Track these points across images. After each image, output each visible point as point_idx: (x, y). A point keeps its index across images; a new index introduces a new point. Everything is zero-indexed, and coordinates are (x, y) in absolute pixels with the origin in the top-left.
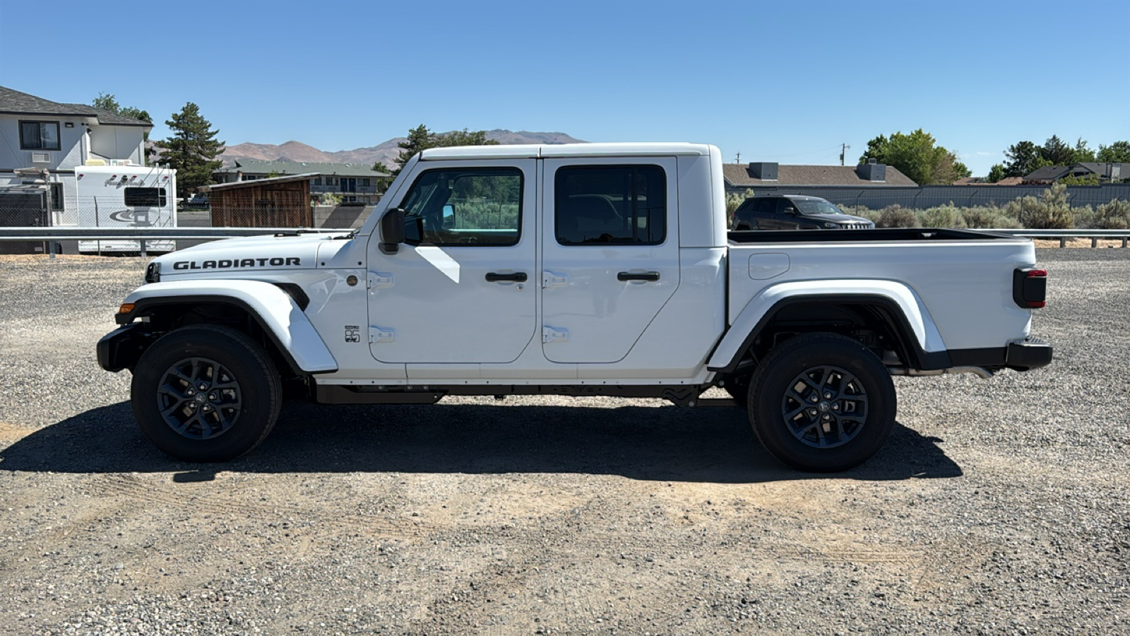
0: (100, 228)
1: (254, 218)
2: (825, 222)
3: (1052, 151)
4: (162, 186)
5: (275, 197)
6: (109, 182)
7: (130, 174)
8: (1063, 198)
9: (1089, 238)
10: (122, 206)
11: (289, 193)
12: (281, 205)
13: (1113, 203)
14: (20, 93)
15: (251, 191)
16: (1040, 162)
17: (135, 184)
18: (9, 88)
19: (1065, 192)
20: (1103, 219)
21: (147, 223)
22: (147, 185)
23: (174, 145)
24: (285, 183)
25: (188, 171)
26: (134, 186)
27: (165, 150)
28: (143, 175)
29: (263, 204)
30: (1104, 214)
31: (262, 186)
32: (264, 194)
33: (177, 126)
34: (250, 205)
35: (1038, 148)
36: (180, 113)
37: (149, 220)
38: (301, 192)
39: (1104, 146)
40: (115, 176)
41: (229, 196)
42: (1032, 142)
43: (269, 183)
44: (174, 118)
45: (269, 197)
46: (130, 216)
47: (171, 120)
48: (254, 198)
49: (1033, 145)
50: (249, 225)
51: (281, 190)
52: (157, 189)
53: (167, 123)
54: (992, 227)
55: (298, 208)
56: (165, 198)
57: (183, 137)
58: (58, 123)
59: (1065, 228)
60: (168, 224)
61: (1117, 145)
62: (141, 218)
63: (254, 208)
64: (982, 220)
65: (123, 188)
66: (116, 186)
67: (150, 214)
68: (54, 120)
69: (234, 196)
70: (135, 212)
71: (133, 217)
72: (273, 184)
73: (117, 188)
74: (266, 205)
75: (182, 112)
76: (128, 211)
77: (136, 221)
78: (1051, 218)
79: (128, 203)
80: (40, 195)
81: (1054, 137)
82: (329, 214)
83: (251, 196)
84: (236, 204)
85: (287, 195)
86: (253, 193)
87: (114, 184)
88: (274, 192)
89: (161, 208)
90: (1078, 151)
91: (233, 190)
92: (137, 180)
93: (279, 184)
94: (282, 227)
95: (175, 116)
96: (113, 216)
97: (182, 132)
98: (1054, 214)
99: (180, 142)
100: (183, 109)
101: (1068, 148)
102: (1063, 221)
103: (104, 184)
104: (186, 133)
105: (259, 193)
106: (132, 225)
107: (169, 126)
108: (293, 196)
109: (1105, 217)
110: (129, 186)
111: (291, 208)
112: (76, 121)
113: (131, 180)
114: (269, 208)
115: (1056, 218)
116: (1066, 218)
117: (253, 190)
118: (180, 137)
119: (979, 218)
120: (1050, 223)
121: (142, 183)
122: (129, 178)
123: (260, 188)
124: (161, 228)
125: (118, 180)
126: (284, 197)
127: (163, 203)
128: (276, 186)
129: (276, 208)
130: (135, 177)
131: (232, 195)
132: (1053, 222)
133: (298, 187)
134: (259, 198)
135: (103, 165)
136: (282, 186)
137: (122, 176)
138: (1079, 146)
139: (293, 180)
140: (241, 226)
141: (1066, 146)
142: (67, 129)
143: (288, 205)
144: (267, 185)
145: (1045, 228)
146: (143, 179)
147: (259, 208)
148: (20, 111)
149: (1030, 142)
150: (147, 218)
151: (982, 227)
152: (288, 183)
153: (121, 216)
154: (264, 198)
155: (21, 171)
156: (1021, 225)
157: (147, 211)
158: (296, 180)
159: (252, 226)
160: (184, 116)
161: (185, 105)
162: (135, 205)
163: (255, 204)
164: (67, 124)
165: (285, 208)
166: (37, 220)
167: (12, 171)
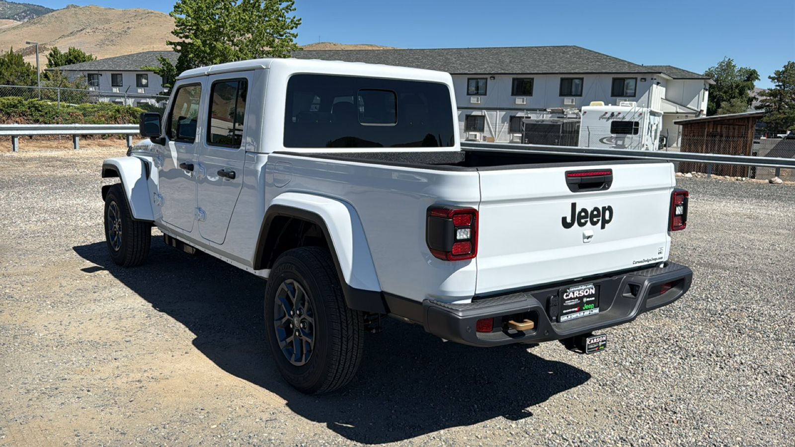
0: (590, 148)
1: (704, 146)
4: (636, 120)
5: (724, 130)
6: (602, 117)
7: (616, 112)
10: (609, 134)
11: (737, 127)
12: (728, 137)
14: (620, 60)
15: (704, 125)
17: (619, 118)
18: (615, 57)
21: (623, 146)
22: (627, 119)
23: (773, 93)
24: (734, 119)
25: (780, 113)
26: (618, 120)
27: (764, 98)
28: (625, 112)
29: (713, 136)
31: (714, 121)
32: (715, 128)
33: (778, 79)
34: (703, 136)
36: (781, 69)
37: (625, 144)
38: (747, 126)
40: (606, 113)
41: (688, 128)
43: (719, 119)
44: (775, 74)
45: (719, 130)
46: (613, 141)
47: (773, 75)
48: (707, 129)
50: (700, 150)
51: (729, 125)
52: (632, 122)
53: (770, 77)
55: (742, 139)
56: (638, 129)
57: (781, 88)
58: (636, 79)
60: (637, 148)
62: (620, 143)
63: (705, 138)
65: (611, 121)
66: (606, 120)
67: (626, 139)
68: (634, 77)
69: (691, 128)
70: (616, 138)
71: (614, 142)
72: (724, 120)
73: (607, 121)
74: (715, 136)
75: (784, 69)
76: (612, 137)
77: (616, 144)
79: (613, 131)
80: (560, 125)
82: (774, 145)
83: (705, 129)
84: (692, 135)
85: (734, 129)
86: (706, 126)
87: (605, 118)
88: (723, 126)
89: (633, 136)
91: (691, 124)
92: (620, 116)
93: (729, 120)
94: (726, 154)
95: (778, 73)
96: (601, 141)
97: (781, 84)
99: (778, 91)
100: (785, 67)
103: (599, 118)
104: (784, 85)
105: (711, 126)
106: (613, 147)
107: (771, 80)
108: (739, 130)
110: (615, 120)
111: (735, 139)
112: (648, 77)
113: (617, 116)
114: (717, 138)
117: (707, 124)
118: (778, 88)
121: (624, 118)
122: (615, 114)
123: (713, 123)
124: (632, 150)
125: (608, 115)
126: (732, 130)
127: (636, 132)
128: (726, 121)
129: (724, 139)
130: (619, 113)
131: (689, 128)
133: (744, 122)
134: (711, 130)
135: (601, 105)
136: (731, 122)
137: (611, 113)
139: (739, 117)
140: (693, 152)
142: (642, 83)
143: (734, 137)
144: (719, 121)
146: (625, 115)
147: (710, 138)
148: (614, 71)
150: (623, 143)
152: (736, 119)
153: (607, 140)
154: (715, 130)
155: (552, 110)
157: (624, 138)
158: (742, 117)
159: (702, 153)
160: (783, 72)
161: (787, 64)
162: (617, 133)
163: (707, 135)
164: (642, 79)
165: (731, 139)
166: (556, 141)
167: (545, 110)
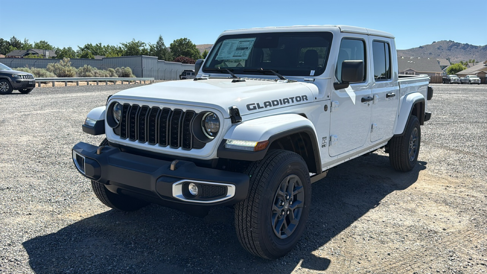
2: (12, 74)
3: (13, 43)
8: (69, 64)
9: (86, 81)
13: (85, 66)
16: (11, 48)
19: (69, 62)
20: (83, 73)
30: (83, 71)
35: (6, 42)
39: (36, 42)
42: (3, 39)
49: (3, 40)
54: (46, 77)
59: (72, 77)
61: (41, 42)
64: (41, 74)
78: (67, 73)
81: (14, 37)
90: (25, 44)
98: (68, 71)
101: (20, 42)
102: (71, 74)
109: (83, 72)
115: (69, 73)
116: (73, 73)
119: (39, 73)
120: (66, 75)
132: (68, 74)
138: (25, 42)
141: (19, 41)
145: (64, 77)
149: (2, 39)
151: (42, 77)
156: (56, 76)
